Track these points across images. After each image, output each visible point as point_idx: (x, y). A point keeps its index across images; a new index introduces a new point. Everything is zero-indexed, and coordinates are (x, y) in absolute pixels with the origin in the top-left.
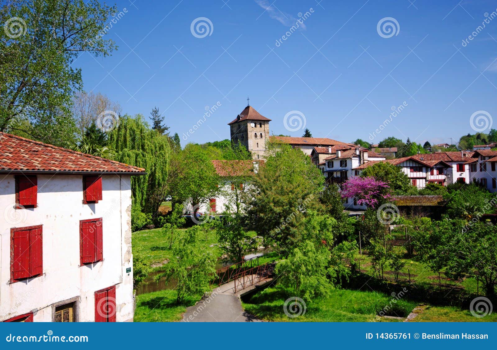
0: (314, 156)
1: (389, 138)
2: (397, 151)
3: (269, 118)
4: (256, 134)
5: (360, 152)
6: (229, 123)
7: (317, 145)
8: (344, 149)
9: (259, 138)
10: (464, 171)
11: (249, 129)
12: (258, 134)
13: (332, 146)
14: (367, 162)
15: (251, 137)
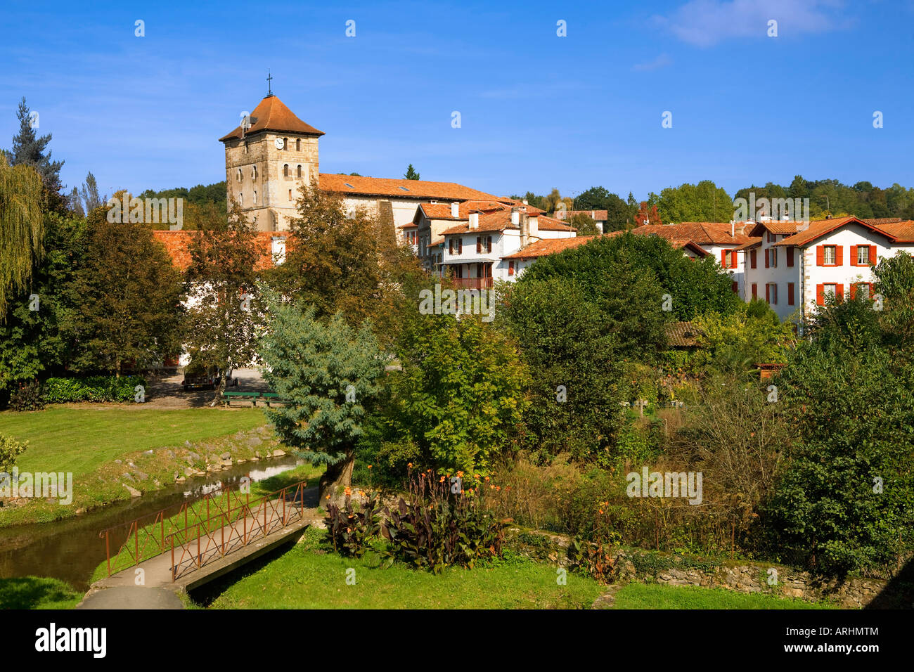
0: (421, 226)
1: (593, 190)
2: (606, 219)
3: (319, 129)
4: (286, 165)
5: (521, 217)
6: (221, 137)
7: (428, 199)
8: (488, 208)
9: (293, 177)
10: (736, 267)
11: (272, 154)
12: (293, 167)
13: (461, 201)
14: (537, 242)
15: (276, 176)
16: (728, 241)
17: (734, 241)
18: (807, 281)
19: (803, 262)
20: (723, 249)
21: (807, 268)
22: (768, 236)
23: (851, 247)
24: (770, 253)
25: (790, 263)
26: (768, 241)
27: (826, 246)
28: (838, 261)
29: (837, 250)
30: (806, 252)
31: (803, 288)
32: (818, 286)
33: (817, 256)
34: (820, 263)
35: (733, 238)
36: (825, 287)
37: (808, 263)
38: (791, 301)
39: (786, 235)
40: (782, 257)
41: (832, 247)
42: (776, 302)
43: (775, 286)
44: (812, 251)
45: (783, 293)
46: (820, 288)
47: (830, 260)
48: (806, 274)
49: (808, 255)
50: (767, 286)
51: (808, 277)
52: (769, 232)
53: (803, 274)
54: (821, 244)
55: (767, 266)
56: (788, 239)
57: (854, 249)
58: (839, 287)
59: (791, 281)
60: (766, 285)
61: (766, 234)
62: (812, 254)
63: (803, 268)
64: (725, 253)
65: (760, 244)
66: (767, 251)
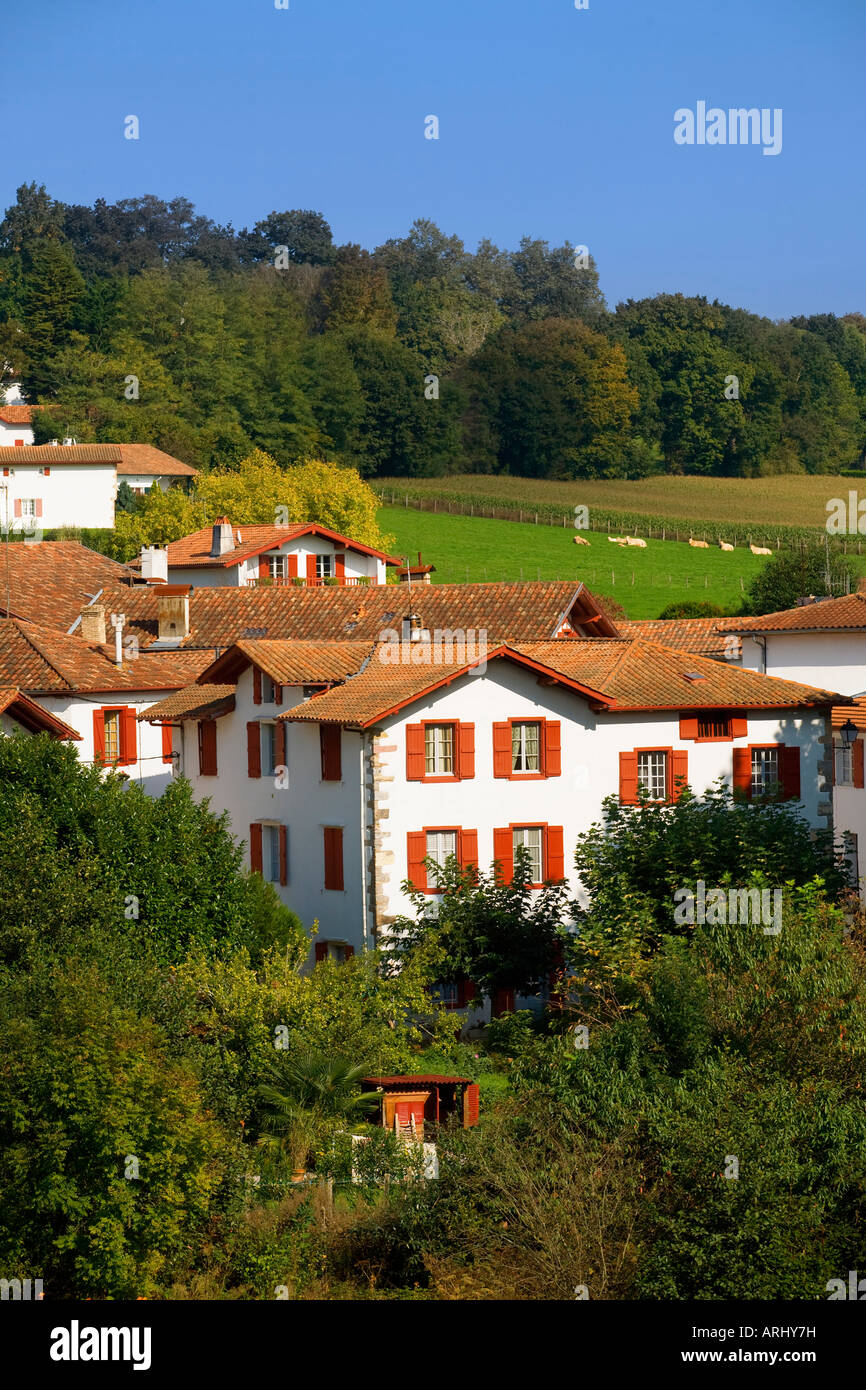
16: (109, 683)
17: (127, 682)
18: (382, 825)
19: (370, 771)
20: (98, 706)
21: (381, 787)
22: (257, 684)
23: (497, 727)
24: (264, 737)
25: (332, 769)
26: (258, 700)
27: (429, 725)
28: (460, 767)
29: (457, 733)
30: (380, 741)
31: (371, 842)
32: (411, 836)
33: (409, 754)
34: (416, 771)
35: (118, 668)
36: (430, 838)
37: (385, 772)
38: (334, 878)
39: (314, 689)
40: (305, 749)
41: (444, 725)
42: (284, 880)
43: (282, 833)
44: (393, 740)
45: (308, 856)
46: (416, 842)
47: (440, 764)
48: (380, 805)
49: (384, 749)
50: (256, 829)
51: (385, 814)
52: (258, 671)
53: (371, 804)
54: (416, 718)
55: (254, 771)
56: (319, 699)
57: (504, 731)
58: (465, 839)
59: (333, 821)
60: (252, 826)
61: (247, 678)
62: (393, 748)
63: (370, 787)
64: (102, 718)
65: (228, 705)
66: (253, 728)
